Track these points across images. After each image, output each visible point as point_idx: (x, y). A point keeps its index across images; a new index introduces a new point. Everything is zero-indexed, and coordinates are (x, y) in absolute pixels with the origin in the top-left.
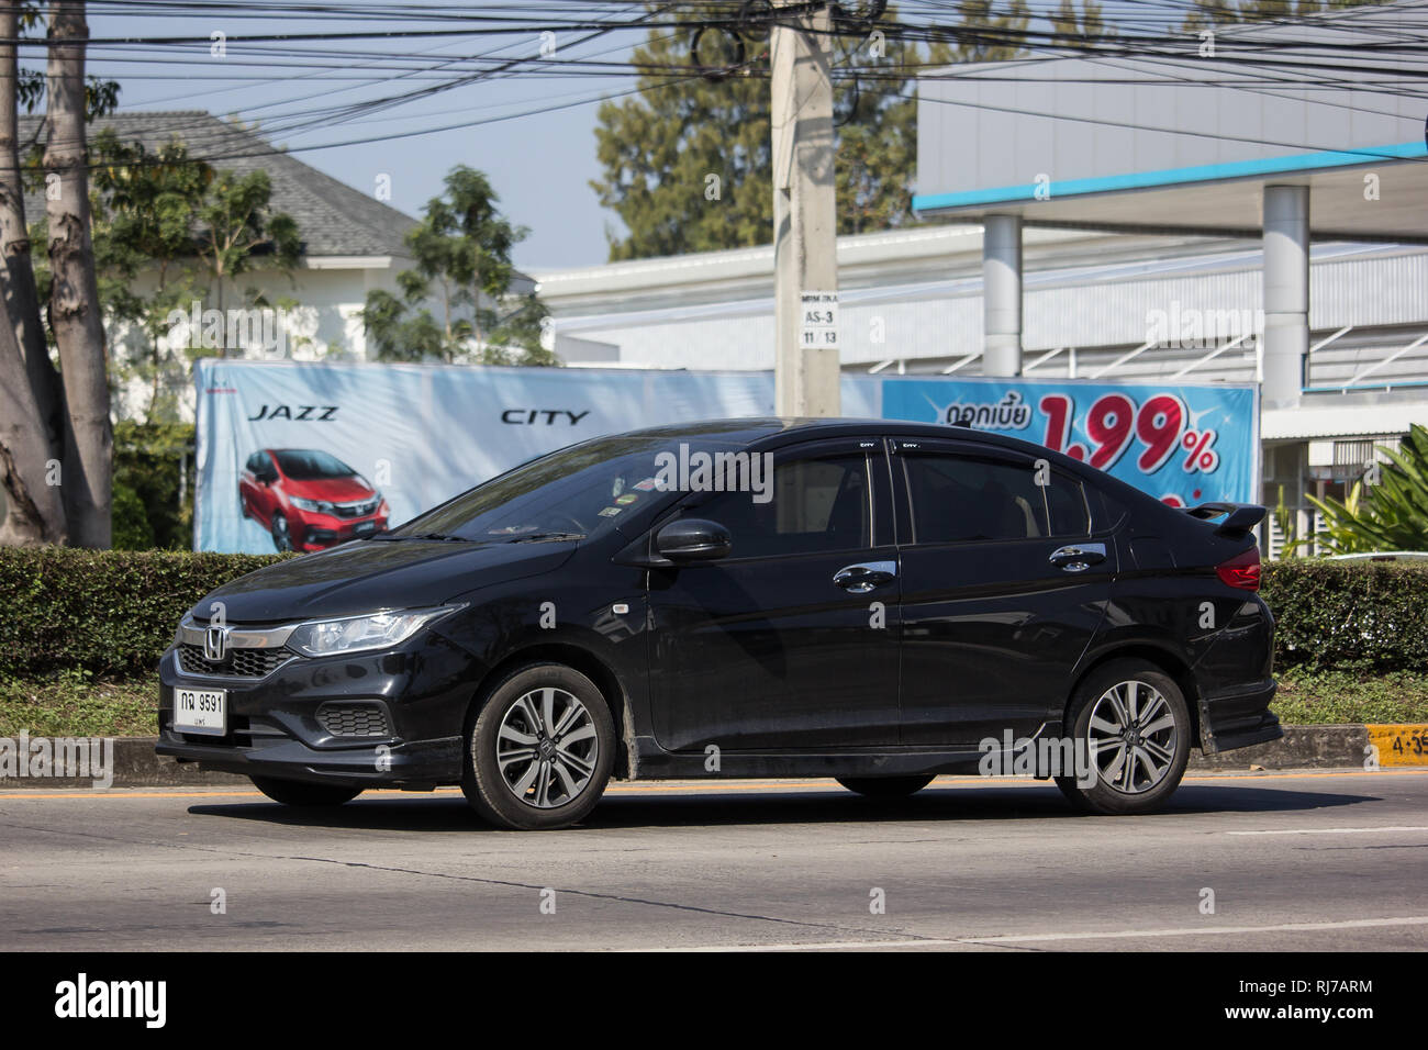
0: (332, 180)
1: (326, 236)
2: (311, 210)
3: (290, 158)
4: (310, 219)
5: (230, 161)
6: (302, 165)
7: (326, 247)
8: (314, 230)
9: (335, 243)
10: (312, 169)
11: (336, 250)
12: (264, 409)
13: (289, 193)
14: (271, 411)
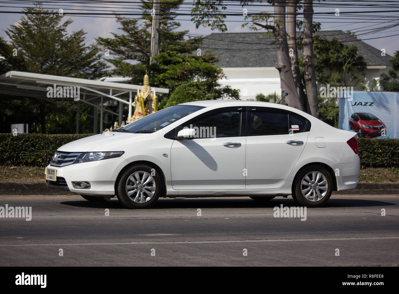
0: (372, 47)
1: (370, 61)
2: (367, 54)
3: (362, 42)
4: (366, 57)
5: (347, 42)
6: (365, 43)
7: (370, 64)
8: (368, 59)
9: (373, 63)
10: (367, 44)
11: (373, 64)
12: (356, 103)
13: (361, 50)
14: (357, 104)
